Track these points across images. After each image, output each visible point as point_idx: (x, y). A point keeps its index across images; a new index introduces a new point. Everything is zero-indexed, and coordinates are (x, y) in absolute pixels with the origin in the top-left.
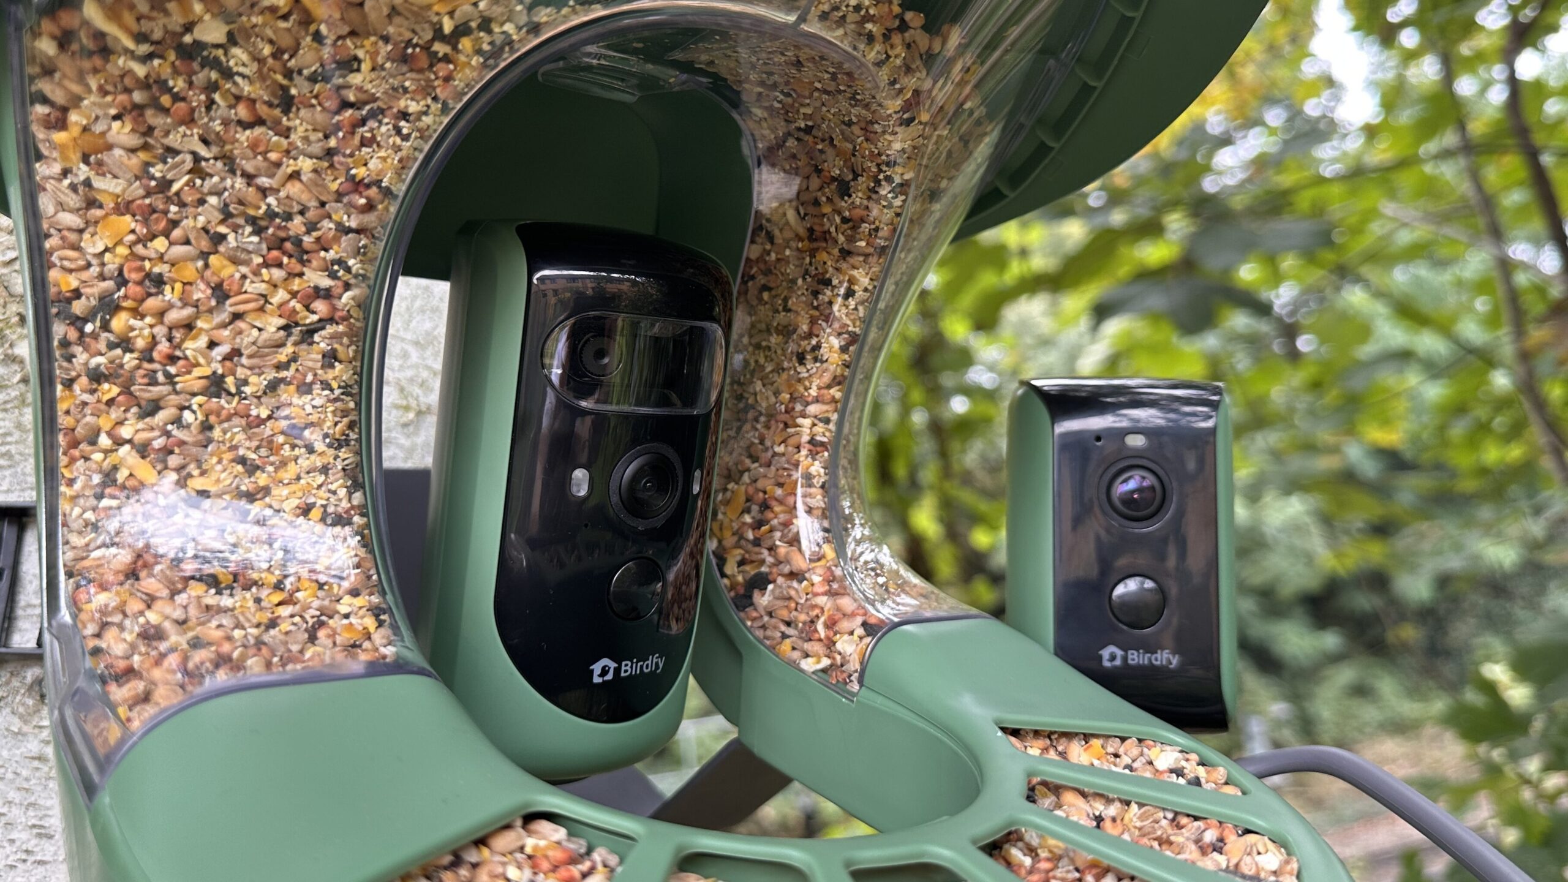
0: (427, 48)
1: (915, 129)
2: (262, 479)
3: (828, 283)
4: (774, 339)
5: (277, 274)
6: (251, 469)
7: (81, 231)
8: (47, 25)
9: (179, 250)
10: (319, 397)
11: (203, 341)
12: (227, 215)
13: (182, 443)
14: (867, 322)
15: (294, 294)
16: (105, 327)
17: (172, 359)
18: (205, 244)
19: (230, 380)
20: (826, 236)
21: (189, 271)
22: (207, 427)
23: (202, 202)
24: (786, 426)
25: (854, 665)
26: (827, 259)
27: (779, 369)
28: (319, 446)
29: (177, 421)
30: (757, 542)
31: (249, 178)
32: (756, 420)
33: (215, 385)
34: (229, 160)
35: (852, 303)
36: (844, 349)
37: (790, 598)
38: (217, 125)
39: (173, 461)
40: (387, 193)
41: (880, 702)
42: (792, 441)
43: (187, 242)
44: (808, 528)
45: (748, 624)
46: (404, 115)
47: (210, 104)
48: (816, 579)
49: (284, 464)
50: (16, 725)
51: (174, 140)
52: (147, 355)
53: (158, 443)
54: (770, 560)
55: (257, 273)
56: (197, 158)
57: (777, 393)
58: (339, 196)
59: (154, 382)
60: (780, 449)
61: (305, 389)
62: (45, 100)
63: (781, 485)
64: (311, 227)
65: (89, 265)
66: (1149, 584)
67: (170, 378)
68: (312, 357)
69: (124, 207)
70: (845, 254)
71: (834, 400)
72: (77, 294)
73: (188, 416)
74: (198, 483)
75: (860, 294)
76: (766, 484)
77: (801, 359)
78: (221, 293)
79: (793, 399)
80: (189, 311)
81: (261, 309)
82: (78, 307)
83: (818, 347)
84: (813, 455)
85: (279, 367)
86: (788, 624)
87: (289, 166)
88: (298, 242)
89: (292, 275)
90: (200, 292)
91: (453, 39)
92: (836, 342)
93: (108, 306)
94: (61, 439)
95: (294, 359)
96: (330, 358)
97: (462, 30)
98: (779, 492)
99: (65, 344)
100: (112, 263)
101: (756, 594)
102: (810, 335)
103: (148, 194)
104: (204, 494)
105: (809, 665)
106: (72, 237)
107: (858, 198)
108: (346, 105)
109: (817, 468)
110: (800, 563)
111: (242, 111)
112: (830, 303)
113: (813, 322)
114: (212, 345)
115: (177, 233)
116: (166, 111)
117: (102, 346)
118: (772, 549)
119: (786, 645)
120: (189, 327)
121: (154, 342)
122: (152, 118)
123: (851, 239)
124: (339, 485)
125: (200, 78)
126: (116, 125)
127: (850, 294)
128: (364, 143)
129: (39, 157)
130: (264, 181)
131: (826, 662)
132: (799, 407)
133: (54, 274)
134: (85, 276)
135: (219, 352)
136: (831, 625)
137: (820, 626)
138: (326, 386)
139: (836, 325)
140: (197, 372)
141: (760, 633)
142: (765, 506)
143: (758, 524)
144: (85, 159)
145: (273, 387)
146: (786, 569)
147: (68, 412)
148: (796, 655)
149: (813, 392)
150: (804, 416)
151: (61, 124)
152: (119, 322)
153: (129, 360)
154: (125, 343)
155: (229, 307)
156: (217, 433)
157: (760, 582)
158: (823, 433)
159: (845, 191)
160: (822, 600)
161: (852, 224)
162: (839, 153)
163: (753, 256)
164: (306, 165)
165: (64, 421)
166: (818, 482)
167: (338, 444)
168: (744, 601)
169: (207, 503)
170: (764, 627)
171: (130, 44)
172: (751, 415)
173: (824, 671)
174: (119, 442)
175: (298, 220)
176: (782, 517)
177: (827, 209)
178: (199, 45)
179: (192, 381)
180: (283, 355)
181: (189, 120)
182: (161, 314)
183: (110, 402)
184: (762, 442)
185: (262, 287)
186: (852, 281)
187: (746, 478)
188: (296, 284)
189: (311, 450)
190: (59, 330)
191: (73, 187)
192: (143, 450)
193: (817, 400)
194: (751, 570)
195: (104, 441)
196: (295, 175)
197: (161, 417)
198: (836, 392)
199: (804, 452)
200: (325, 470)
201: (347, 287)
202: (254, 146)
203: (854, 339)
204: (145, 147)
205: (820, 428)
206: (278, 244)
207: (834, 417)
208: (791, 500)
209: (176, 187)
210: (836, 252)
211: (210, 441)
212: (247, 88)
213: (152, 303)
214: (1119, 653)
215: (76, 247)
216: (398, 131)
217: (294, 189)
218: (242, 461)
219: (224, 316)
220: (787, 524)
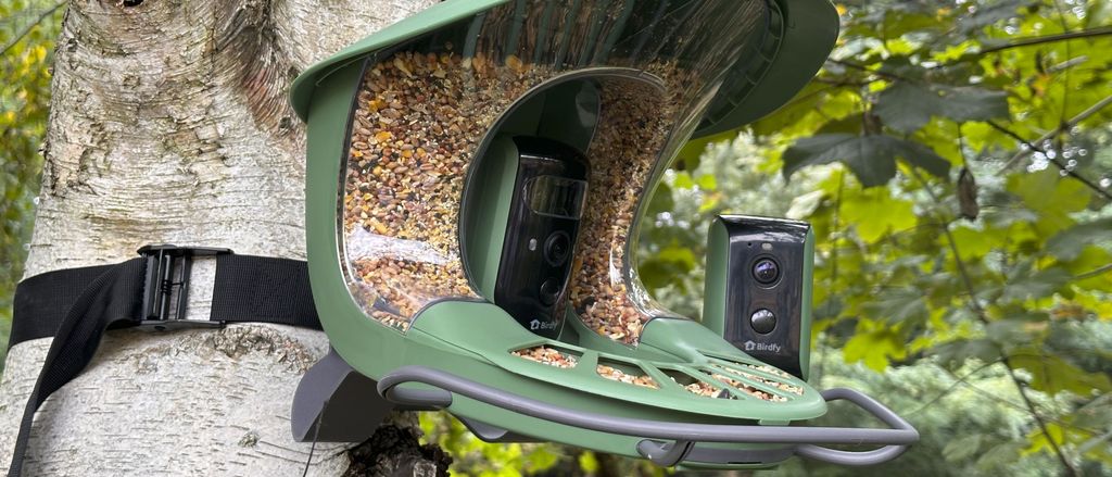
0: (512, 83)
1: (677, 106)
2: (426, 234)
3: (631, 164)
4: (602, 189)
5: (442, 157)
6: (422, 229)
7: (368, 136)
8: (381, 66)
9: (407, 146)
10: (449, 203)
11: (408, 180)
12: (428, 133)
13: (396, 218)
14: (647, 184)
15: (445, 164)
16: (371, 172)
17: (396, 186)
18: (417, 145)
19: (417, 195)
20: (631, 143)
21: (409, 154)
22: (406, 212)
23: (420, 129)
24: (606, 229)
25: (636, 335)
26: (631, 154)
27: (604, 202)
28: (447, 222)
29: (396, 210)
30: (589, 283)
31: (439, 122)
32: (591, 225)
33: (411, 197)
34: (433, 115)
35: (641, 174)
36: (635, 195)
37: (605, 308)
38: (433, 104)
39: (392, 224)
40: (486, 130)
41: (647, 348)
42: (609, 236)
43: (410, 143)
44: (614, 274)
45: (584, 322)
46: (499, 104)
47: (433, 97)
48: (618, 299)
49: (434, 228)
50: (199, 360)
51: (416, 107)
52: (386, 184)
53: (387, 217)
54: (595, 291)
55: (434, 156)
56: (422, 114)
57: (602, 213)
58: (470, 130)
59: (388, 194)
60: (603, 239)
61: (444, 200)
62: (369, 89)
63: (602, 256)
64: (457, 141)
65: (369, 148)
66: (770, 315)
67: (394, 195)
68: (448, 188)
69: (389, 128)
70: (640, 152)
71: (629, 218)
72: (361, 158)
73: (399, 208)
74: (401, 234)
75: (645, 170)
76: (596, 256)
77: (615, 199)
78: (419, 162)
79: (610, 216)
80: (406, 168)
81: (433, 170)
82: (361, 164)
83: (624, 193)
84: (619, 243)
85: (437, 191)
86: (603, 320)
87: (456, 119)
88: (452, 144)
89: (447, 157)
90: (412, 162)
91: (522, 81)
92: (632, 191)
93: (374, 164)
94: (346, 213)
95: (442, 188)
96: (454, 189)
97: (525, 78)
98: (601, 259)
99: (352, 176)
100: (379, 149)
101: (588, 307)
102: (620, 187)
103: (400, 125)
104: (404, 238)
105: (614, 337)
106: (365, 138)
107: (648, 130)
108: (480, 100)
109: (619, 249)
110: (610, 292)
111: (444, 100)
112: (631, 174)
113: (622, 181)
114: (412, 181)
115: (407, 140)
116: (415, 98)
117: (369, 179)
118: (597, 286)
119: (603, 328)
120: (403, 174)
121: (389, 179)
122: (410, 100)
123: (643, 146)
124: (453, 237)
125: (432, 88)
126: (395, 101)
127: (640, 170)
128: (483, 113)
129: (358, 108)
130: (444, 123)
131: (622, 335)
132: (613, 221)
133: (352, 150)
134: (366, 152)
135: (415, 184)
136: (625, 319)
137: (620, 319)
138: (452, 199)
139: (633, 184)
140: (405, 191)
141: (589, 325)
142: (594, 266)
143: (589, 275)
144: (379, 111)
145: (433, 198)
146: (604, 295)
147: (348, 204)
148: (607, 333)
149: (620, 214)
150: (615, 224)
151: (373, 98)
152: (377, 170)
153: (379, 185)
154: (378, 178)
155: (421, 167)
156: (410, 215)
157: (590, 301)
158: (624, 234)
159: (642, 125)
160: (621, 308)
161: (645, 140)
162: (641, 110)
163: (594, 148)
164: (461, 119)
165: (346, 206)
166: (620, 255)
167: (453, 222)
168: (581, 310)
169: (406, 241)
170: (591, 322)
171: (410, 75)
172: (588, 223)
173: (622, 339)
174: (370, 216)
175: (453, 138)
176: (602, 271)
177: (633, 132)
178: (435, 78)
179: (403, 194)
180: (438, 187)
181: (423, 102)
182: (393, 170)
183: (369, 201)
184: (593, 236)
185: (435, 161)
186: (642, 165)
187: (584, 253)
188: (448, 161)
189: (444, 223)
190: (350, 171)
191: (371, 121)
192: (380, 219)
193: (621, 217)
194: (585, 296)
195: (364, 215)
196: (456, 123)
197: (389, 207)
198: (630, 215)
199: (614, 241)
200: (449, 231)
201: (465, 162)
202: (444, 112)
203: (640, 190)
204: (403, 109)
205: (622, 231)
206: (443, 146)
207: (629, 226)
208: (607, 263)
209: (411, 123)
210: (636, 151)
211: (407, 217)
212: (447, 93)
213: (391, 164)
214: (753, 344)
215: (366, 142)
216: (496, 109)
217: (454, 127)
218: (418, 226)
219: (419, 171)
220: (604, 275)
